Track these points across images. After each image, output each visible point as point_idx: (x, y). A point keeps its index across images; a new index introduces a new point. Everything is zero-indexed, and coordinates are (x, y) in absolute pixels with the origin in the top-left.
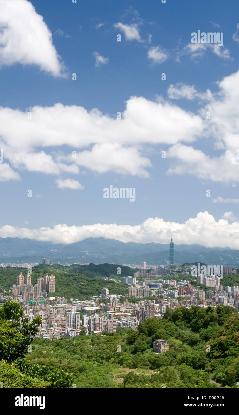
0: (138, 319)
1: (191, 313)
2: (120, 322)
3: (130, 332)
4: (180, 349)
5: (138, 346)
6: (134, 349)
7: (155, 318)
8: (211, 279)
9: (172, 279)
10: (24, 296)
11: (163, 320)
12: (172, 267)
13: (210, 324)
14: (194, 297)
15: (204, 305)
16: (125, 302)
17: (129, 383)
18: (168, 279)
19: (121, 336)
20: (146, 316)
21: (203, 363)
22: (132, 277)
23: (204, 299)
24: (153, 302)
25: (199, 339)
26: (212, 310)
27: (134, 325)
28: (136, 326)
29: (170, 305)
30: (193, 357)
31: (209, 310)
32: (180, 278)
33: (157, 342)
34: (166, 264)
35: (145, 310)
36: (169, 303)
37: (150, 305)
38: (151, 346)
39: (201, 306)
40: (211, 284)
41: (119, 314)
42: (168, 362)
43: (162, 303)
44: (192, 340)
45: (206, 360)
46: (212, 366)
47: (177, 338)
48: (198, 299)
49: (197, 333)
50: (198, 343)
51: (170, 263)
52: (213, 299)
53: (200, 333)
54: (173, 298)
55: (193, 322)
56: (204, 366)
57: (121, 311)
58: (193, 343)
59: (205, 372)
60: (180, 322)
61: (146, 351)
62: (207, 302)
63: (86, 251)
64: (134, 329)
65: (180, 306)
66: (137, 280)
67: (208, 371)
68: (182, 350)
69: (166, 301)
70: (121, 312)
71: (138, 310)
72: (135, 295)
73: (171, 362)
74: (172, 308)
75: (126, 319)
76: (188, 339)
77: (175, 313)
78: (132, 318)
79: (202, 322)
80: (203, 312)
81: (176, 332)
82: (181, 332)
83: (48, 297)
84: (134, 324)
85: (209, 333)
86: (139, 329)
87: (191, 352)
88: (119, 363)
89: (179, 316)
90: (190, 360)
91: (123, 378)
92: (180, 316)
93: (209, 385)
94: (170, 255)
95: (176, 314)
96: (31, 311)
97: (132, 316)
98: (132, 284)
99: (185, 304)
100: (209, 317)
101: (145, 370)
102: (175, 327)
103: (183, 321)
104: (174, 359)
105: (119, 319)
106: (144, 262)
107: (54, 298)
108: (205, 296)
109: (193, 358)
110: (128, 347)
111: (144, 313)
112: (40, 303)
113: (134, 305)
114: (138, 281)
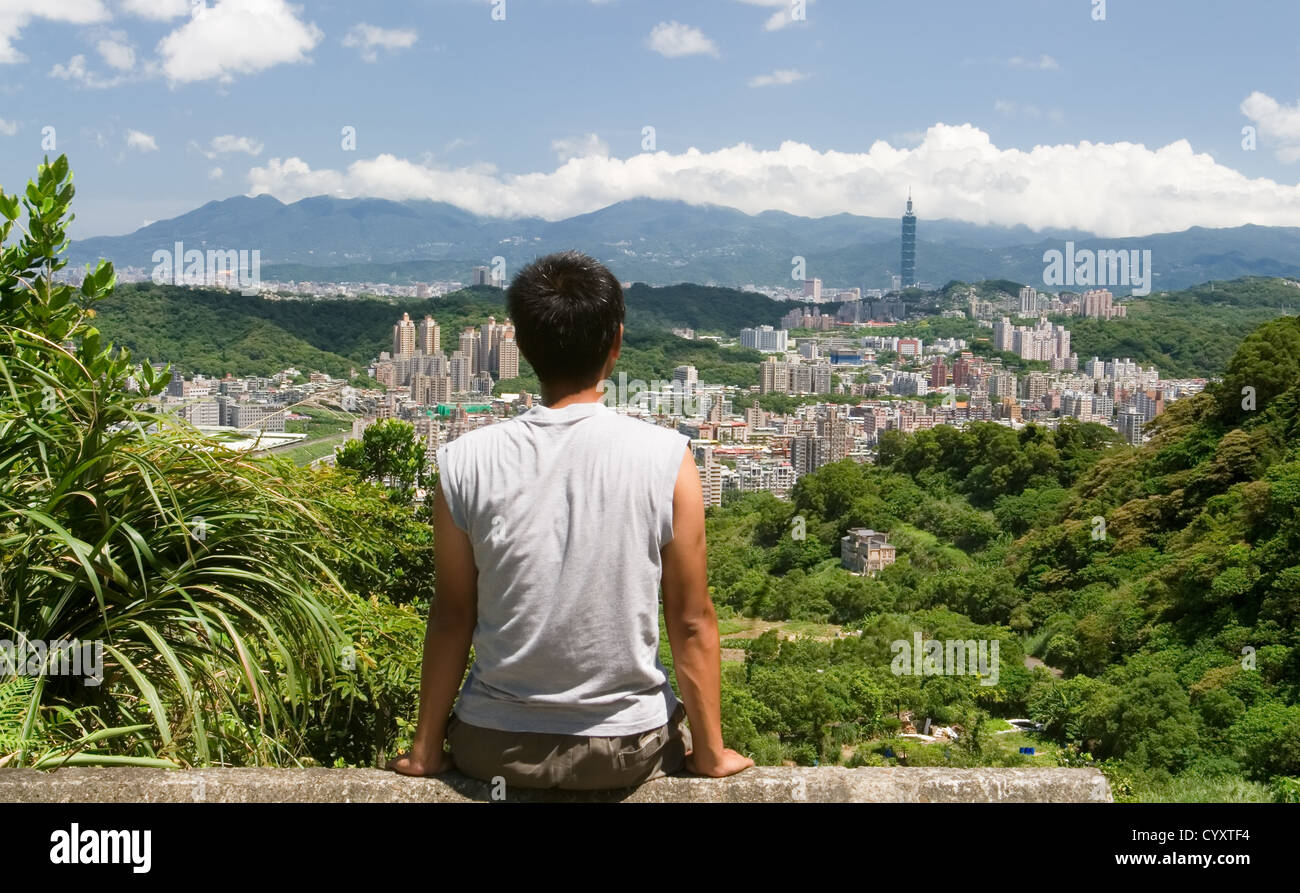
0: (793, 463)
1: (969, 447)
2: (732, 473)
3: (766, 505)
4: (928, 560)
5: (793, 552)
6: (778, 560)
7: (849, 461)
8: (1040, 334)
9: (907, 334)
10: (419, 390)
11: (876, 469)
12: (908, 295)
13: (1030, 481)
14: (980, 392)
15: (1014, 420)
16: (750, 410)
17: (761, 664)
18: (893, 336)
19: (736, 519)
20: (821, 453)
21: (1005, 604)
22: (775, 329)
23: (1013, 399)
24: (844, 410)
25: (994, 530)
26: (1041, 437)
27: (779, 485)
28: (787, 488)
29: (901, 418)
30: (972, 586)
31: (1030, 434)
32: (936, 332)
33: (854, 539)
34: (890, 284)
35: (816, 436)
36: (898, 413)
37: (833, 419)
38: (837, 552)
39: (1004, 422)
40: (1039, 354)
41: (731, 447)
42: (889, 600)
43: (874, 412)
44: (969, 533)
45: (1014, 595)
46: (1033, 614)
47: (920, 526)
48: (994, 399)
49: (986, 510)
50: (991, 541)
51: (905, 283)
52: (1044, 400)
53: (998, 510)
54: (910, 397)
55: (976, 475)
56: (1008, 614)
57: (736, 437)
58: (973, 539)
59: (1009, 631)
60: (932, 474)
61: (817, 567)
62: (1024, 411)
63: (622, 243)
64: (781, 496)
65: (935, 424)
66: (790, 337)
67: (1020, 630)
68: (935, 565)
69: (885, 406)
70: (736, 441)
71: (795, 436)
72: (782, 386)
73: (900, 600)
74: (907, 430)
75: (754, 465)
76: (958, 530)
77: (916, 446)
78: (773, 461)
79: (1003, 476)
80: (1008, 443)
81: (919, 508)
82: (934, 505)
83: (497, 392)
84: (779, 481)
85: (1027, 510)
86: (797, 498)
87: (965, 569)
88: (729, 602)
89: (929, 456)
90: (962, 594)
91: (743, 651)
92: (932, 456)
93: (1022, 671)
94: (904, 255)
95: (919, 449)
96: (441, 437)
97: (773, 455)
98: (774, 352)
99: (950, 417)
100: (1030, 458)
101: (816, 625)
102: (916, 491)
103: (941, 470)
104: (910, 593)
105: (732, 465)
106: (816, 280)
107: (516, 396)
108: (1018, 390)
109: (974, 589)
110: (760, 553)
111: (814, 445)
112: (470, 411)
113: (778, 420)
114: (793, 342)
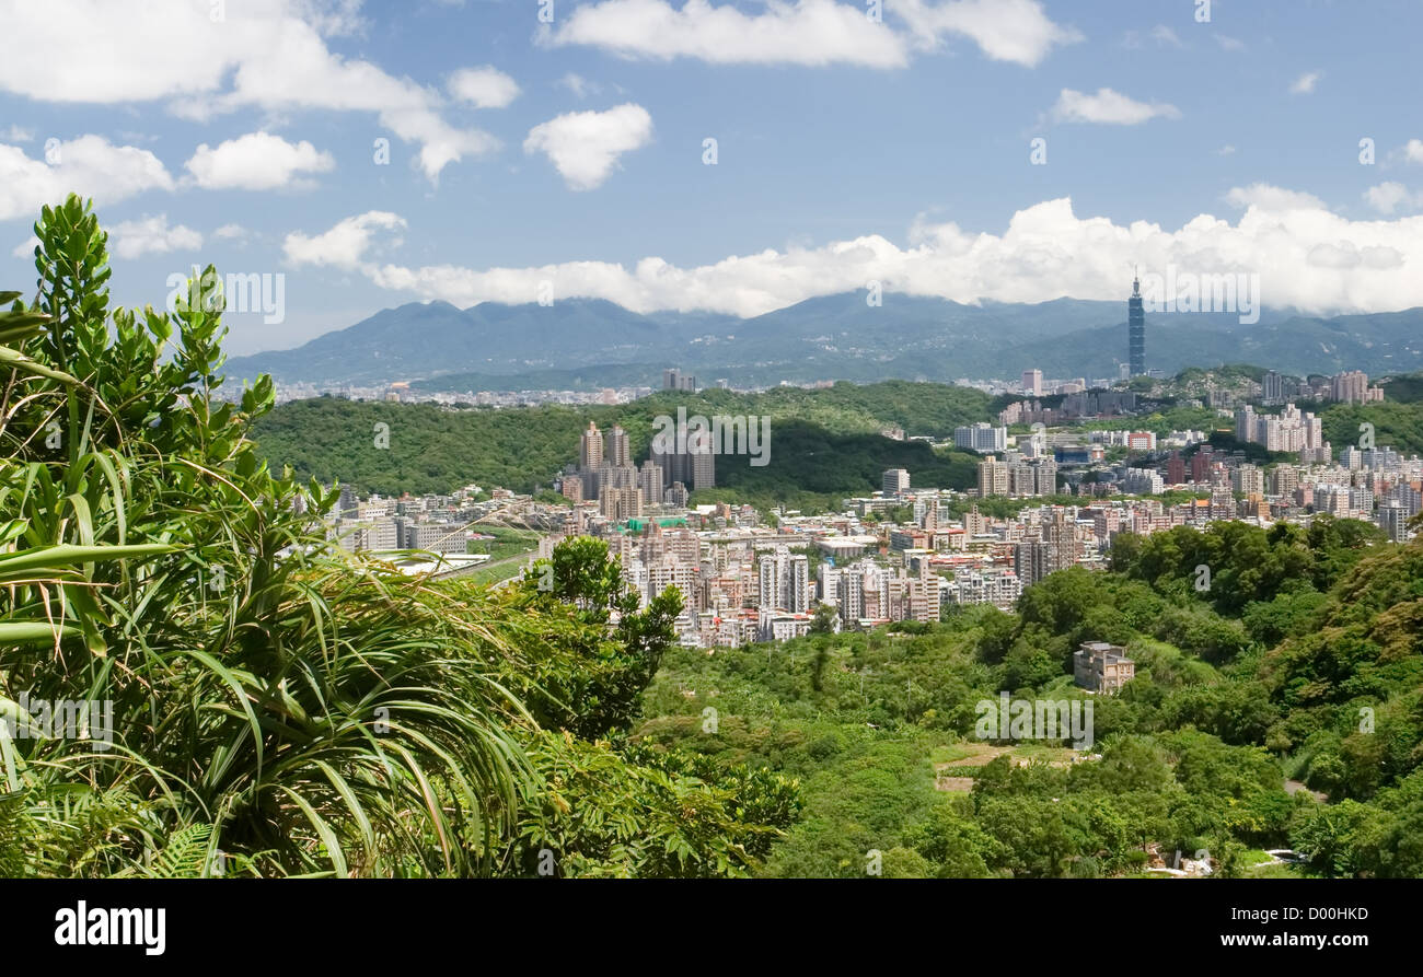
0: (1017, 573)
1: (1212, 549)
2: (951, 585)
3: (991, 618)
4: (1172, 674)
5: (1021, 669)
6: (1004, 678)
7: (1079, 568)
8: (1287, 422)
9: (1138, 427)
10: (609, 504)
11: (1110, 576)
12: (1138, 384)
13: (1282, 585)
14: (1222, 489)
15: (1261, 519)
16: (968, 516)
17: (991, 794)
18: (1123, 430)
19: (957, 635)
20: (1047, 561)
21: (1259, 722)
22: (993, 426)
23: (1259, 495)
24: (1072, 513)
25: (1243, 639)
26: (1292, 536)
27: (1003, 596)
28: (1012, 599)
29: (1135, 520)
30: (1222, 703)
31: (1280, 534)
32: (1171, 424)
33: (1088, 654)
34: (1117, 374)
35: (1041, 541)
36: (1131, 514)
37: (1060, 522)
38: (1069, 668)
39: (1250, 521)
40: (1287, 443)
41: (948, 557)
42: (1129, 720)
43: (1105, 514)
44: (1217, 644)
45: (1269, 712)
46: (1292, 732)
47: (1161, 638)
48: (1238, 495)
49: (1233, 619)
50: (1242, 653)
51: (1133, 370)
52: (1294, 495)
53: (1247, 619)
54: (1144, 496)
55: (1222, 580)
56: (1264, 732)
57: (953, 546)
58: (1221, 650)
59: (1267, 752)
60: (1172, 580)
61: (1048, 685)
62: (1272, 508)
63: (822, 338)
64: (1005, 609)
65: (1173, 525)
66: (1009, 435)
67: (1277, 751)
68: (1179, 680)
69: (1117, 506)
70: (953, 550)
71: (1018, 542)
72: (1002, 488)
73: (1142, 720)
74: (1142, 532)
75: (975, 576)
76: (1203, 641)
77: (1153, 550)
78: (996, 570)
79: (1252, 580)
80: (1256, 543)
81: (1159, 617)
82: (1176, 615)
83: (692, 504)
84: (1002, 593)
85: (1280, 617)
86: (1023, 610)
87: (1213, 685)
88: (953, 726)
89: (1167, 560)
90: (1212, 712)
91: (971, 779)
92: (1171, 560)
93: (1282, 797)
94: (1132, 341)
95: (1157, 553)
96: (634, 554)
97: (995, 563)
98: (992, 451)
99: (1190, 516)
100: (1281, 560)
101: (1049, 750)
102: (1155, 599)
103: (1182, 576)
104: (1154, 712)
105: (950, 577)
106: (1035, 371)
107: (713, 508)
108: (1265, 485)
109: (1224, 706)
110: (983, 671)
111: (1040, 551)
112: (663, 526)
113: (1000, 525)
114: (1013, 440)
